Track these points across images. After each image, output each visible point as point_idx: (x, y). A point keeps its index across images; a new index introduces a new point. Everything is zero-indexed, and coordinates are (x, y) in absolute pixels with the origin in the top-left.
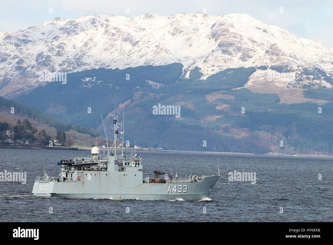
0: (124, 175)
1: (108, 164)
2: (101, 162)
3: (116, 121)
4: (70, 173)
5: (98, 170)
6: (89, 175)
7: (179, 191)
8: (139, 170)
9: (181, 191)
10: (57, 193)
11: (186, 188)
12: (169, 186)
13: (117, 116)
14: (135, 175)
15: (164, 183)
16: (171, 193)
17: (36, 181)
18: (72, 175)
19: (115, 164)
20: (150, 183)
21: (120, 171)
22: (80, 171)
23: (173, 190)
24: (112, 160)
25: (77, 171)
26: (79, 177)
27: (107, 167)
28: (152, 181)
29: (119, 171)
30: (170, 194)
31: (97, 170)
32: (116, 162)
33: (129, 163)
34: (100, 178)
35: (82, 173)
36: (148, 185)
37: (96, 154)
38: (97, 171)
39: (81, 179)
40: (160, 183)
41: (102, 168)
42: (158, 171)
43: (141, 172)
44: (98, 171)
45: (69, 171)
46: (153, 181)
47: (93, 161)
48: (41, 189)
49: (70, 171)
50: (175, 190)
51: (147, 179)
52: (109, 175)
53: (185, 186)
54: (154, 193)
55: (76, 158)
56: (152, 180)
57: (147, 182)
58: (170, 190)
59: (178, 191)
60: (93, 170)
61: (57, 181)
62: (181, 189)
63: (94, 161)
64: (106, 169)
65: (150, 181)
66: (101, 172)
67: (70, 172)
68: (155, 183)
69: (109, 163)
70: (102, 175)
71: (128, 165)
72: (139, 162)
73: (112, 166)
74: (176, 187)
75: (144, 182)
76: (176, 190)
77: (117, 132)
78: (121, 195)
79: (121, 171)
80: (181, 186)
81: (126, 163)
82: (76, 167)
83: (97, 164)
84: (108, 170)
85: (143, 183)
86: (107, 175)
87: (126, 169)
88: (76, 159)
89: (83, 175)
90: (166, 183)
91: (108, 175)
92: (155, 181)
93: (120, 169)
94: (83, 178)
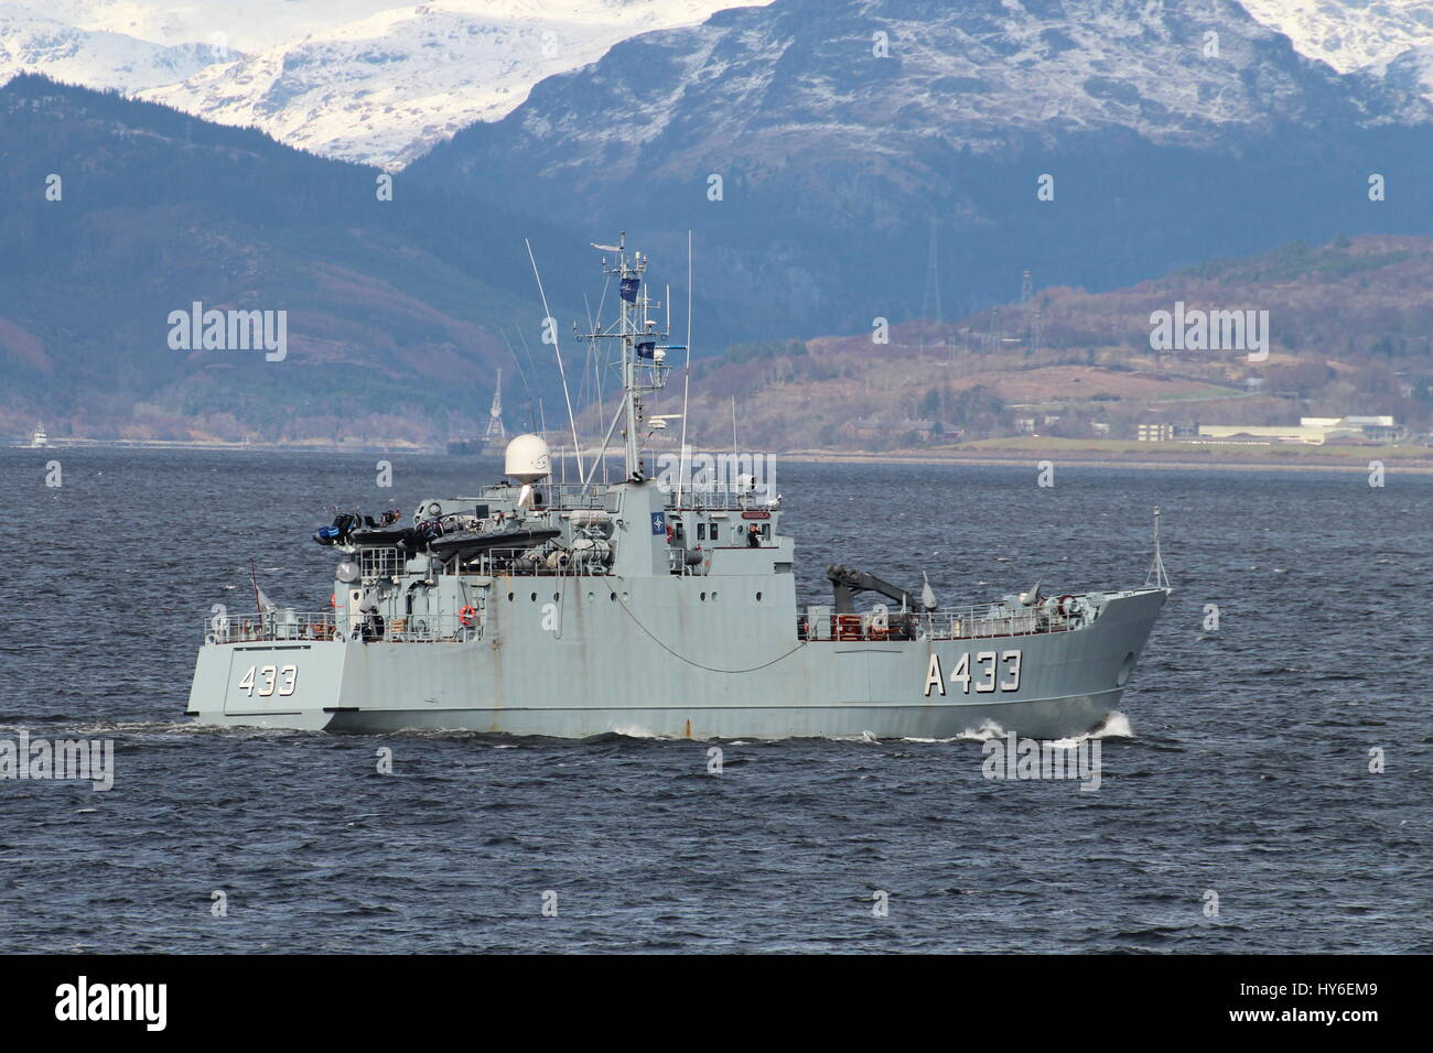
0: (703, 596)
1: (614, 537)
2: (582, 526)
3: (634, 283)
4: (395, 590)
5: (568, 568)
6: (523, 597)
7: (980, 687)
8: (779, 566)
9: (989, 683)
10: (363, 706)
11: (1015, 669)
12: (934, 657)
13: (638, 255)
14: (759, 596)
15: (905, 638)
16: (944, 694)
17: (207, 641)
18: (410, 600)
19: (655, 531)
20: (833, 639)
21: (679, 573)
22: (471, 579)
23: (954, 677)
24: (634, 508)
25: (456, 577)
26: (470, 612)
27: (611, 554)
28: (845, 630)
29: (673, 573)
30: (936, 701)
31: (565, 569)
32: (658, 523)
33: (720, 524)
34: (579, 615)
35: (487, 587)
36: (822, 653)
37: (534, 479)
38: (562, 575)
39: (483, 621)
40: (885, 639)
41: (585, 561)
42: (854, 572)
43: (788, 578)
44: (569, 574)
45: (389, 581)
46: (850, 630)
47: (521, 517)
48: (250, 685)
49: (395, 579)
50: (960, 678)
51: (820, 616)
52: (625, 598)
53: (1011, 653)
54: (859, 696)
55: (433, 501)
56: (842, 620)
57: (819, 635)
58: (937, 679)
59: (978, 684)
60: (539, 569)
61: (360, 638)
62: (991, 670)
63: (529, 520)
64: (608, 562)
65: (833, 630)
66: (582, 579)
67: (399, 585)
68: (860, 639)
69: (621, 526)
70: (591, 597)
71: (714, 536)
72: (766, 522)
73: (637, 549)
74: (964, 659)
75: (802, 634)
76: (965, 678)
77: (644, 350)
78: (691, 715)
79: (687, 574)
80: (992, 654)
81: (701, 527)
82: (447, 553)
83: (556, 533)
84: (615, 569)
85: (799, 643)
86: (613, 596)
87: (707, 564)
88: (434, 509)
89: (494, 600)
90: (914, 639)
91: (619, 595)
92: (858, 630)
93: (679, 565)
94: (496, 618)
